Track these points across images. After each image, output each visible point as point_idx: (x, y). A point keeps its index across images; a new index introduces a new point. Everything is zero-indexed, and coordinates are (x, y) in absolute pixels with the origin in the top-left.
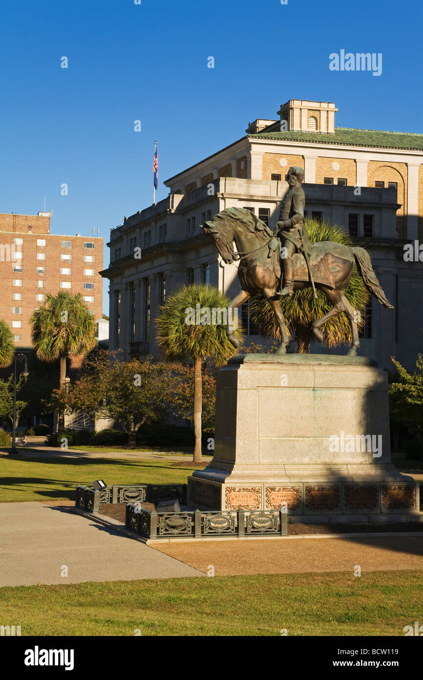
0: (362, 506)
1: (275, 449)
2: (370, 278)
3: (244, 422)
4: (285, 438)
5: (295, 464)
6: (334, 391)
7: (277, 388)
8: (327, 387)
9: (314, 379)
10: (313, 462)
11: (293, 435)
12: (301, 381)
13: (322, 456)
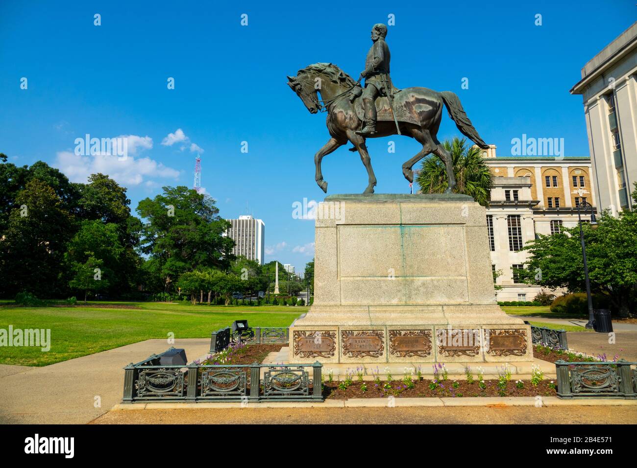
0: (460, 353)
1: (358, 290)
2: (461, 119)
3: (323, 261)
4: (369, 278)
5: (382, 306)
6: (425, 228)
7: (360, 226)
8: (416, 223)
9: (401, 215)
10: (403, 303)
11: (379, 274)
12: (386, 217)
13: (413, 297)
